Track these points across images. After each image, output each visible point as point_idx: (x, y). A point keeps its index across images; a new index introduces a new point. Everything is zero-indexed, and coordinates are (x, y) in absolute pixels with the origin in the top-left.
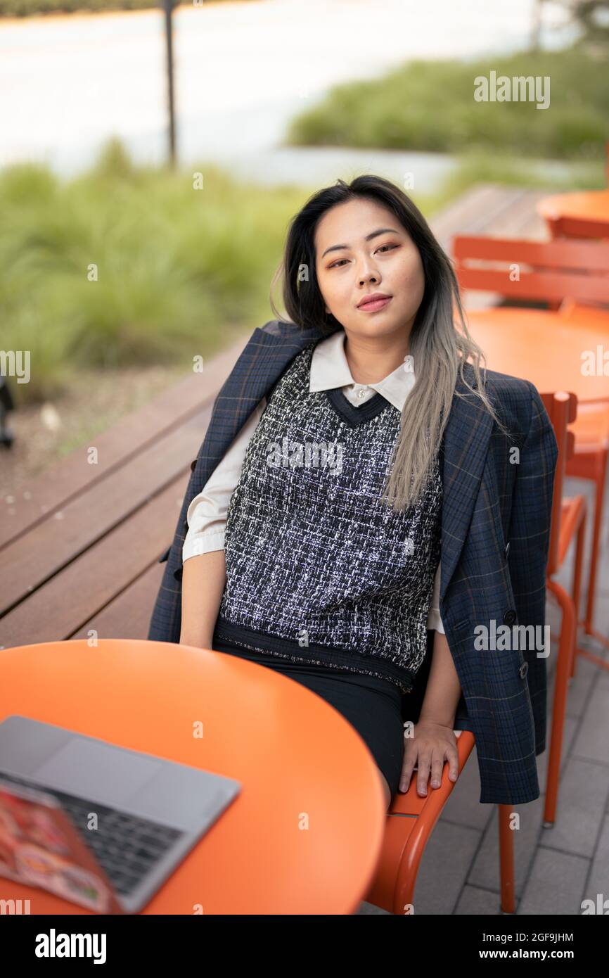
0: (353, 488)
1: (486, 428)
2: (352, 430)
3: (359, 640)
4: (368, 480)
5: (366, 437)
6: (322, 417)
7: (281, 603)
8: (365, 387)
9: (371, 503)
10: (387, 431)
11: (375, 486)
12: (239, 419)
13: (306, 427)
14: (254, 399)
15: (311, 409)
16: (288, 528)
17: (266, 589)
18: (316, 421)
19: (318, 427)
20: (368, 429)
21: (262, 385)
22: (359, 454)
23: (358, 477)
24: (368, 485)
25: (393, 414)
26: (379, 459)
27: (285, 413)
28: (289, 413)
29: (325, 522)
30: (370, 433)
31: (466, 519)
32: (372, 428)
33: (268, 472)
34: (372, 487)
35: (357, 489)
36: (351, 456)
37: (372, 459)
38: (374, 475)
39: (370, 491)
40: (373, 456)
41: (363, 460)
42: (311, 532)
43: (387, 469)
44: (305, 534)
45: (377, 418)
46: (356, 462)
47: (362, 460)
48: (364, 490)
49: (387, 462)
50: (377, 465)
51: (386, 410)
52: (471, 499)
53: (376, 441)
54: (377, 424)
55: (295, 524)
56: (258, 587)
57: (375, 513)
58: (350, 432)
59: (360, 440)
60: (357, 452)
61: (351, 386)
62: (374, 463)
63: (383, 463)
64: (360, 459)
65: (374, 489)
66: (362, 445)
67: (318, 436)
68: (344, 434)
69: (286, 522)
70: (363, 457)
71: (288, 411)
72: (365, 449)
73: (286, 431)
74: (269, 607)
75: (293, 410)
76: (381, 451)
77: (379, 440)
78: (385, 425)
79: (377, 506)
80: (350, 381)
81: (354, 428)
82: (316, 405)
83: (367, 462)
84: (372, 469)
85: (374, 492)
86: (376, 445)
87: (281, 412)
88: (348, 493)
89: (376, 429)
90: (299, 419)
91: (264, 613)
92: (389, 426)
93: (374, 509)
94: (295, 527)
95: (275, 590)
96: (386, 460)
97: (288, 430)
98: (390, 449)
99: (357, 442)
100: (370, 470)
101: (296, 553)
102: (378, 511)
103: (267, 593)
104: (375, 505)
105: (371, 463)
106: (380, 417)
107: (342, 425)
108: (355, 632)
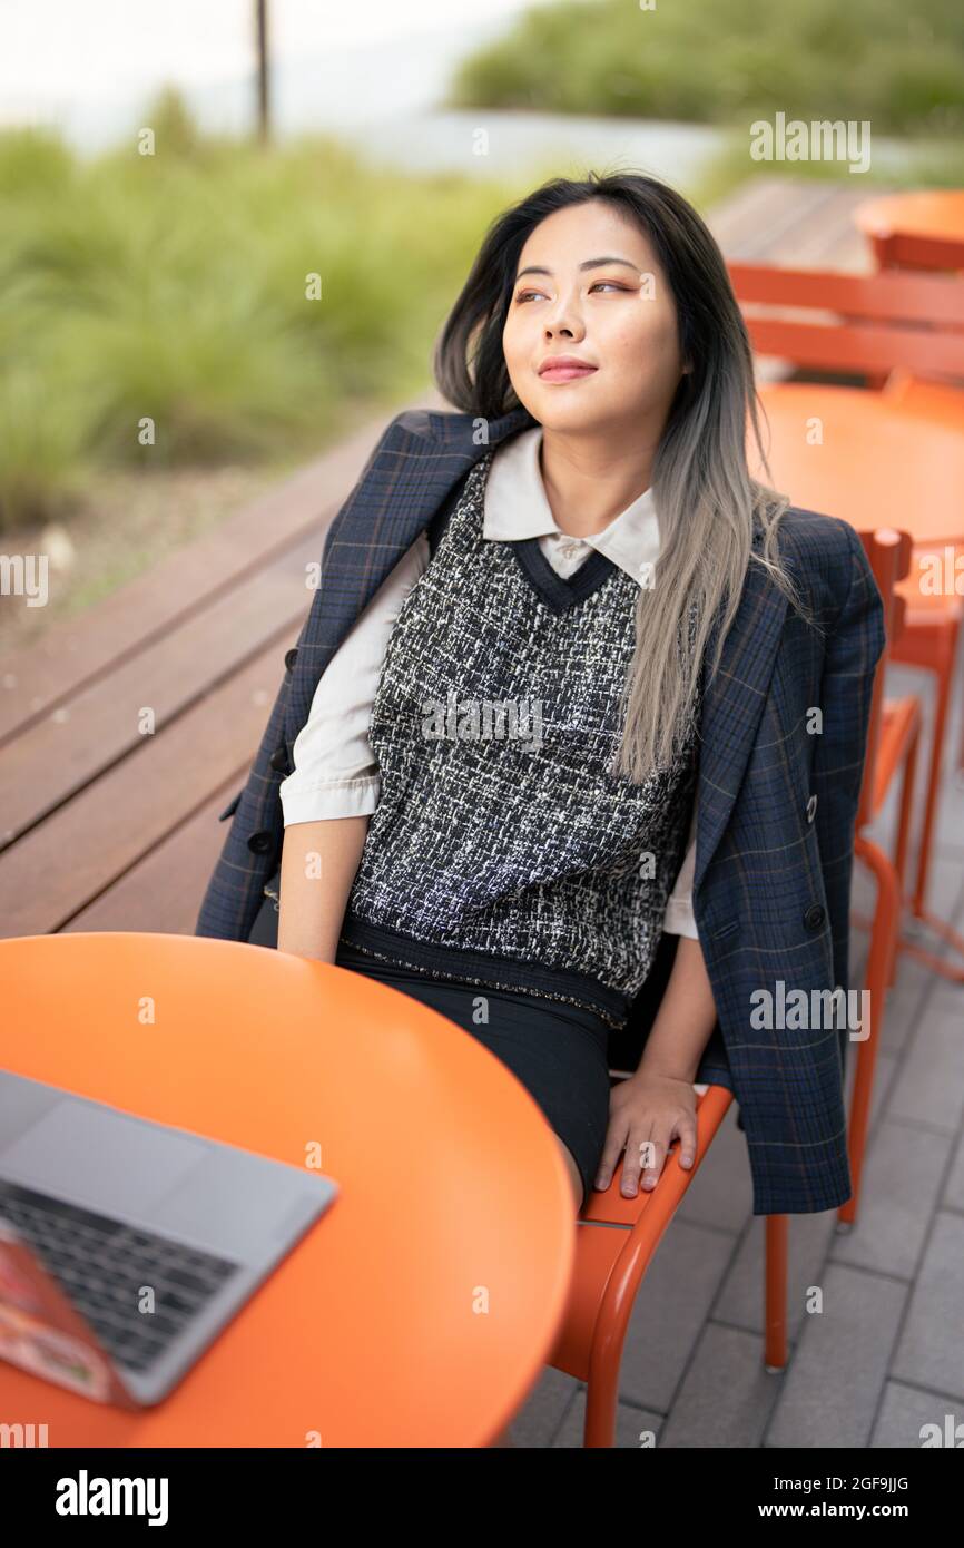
0: (557, 718)
1: (777, 610)
2: (555, 619)
3: (543, 943)
4: (581, 704)
5: (577, 629)
6: (509, 595)
7: (424, 884)
8: (578, 541)
9: (586, 742)
10: (613, 620)
11: (593, 714)
12: (370, 580)
13: (486, 611)
14: (398, 547)
15: (489, 576)
16: (444, 762)
17: (400, 859)
18: (499, 602)
19: (503, 613)
20: (580, 614)
21: (410, 522)
22: (566, 662)
23: (565, 700)
24: (582, 713)
25: (622, 587)
26: (599, 671)
27: (452, 578)
28: (459, 580)
29: (507, 759)
30: (585, 624)
31: (741, 761)
32: (588, 613)
33: (418, 678)
34: (588, 715)
35: (564, 719)
36: (554, 667)
37: (588, 670)
38: (592, 696)
39: (585, 723)
40: (589, 667)
41: (573, 673)
42: (483, 774)
43: (613, 687)
44: (472, 775)
45: (596, 596)
46: (561, 677)
47: (570, 674)
48: (575, 722)
49: (612, 675)
50: (597, 681)
51: (610, 581)
52: (750, 728)
53: (594, 637)
54: (595, 606)
55: (456, 757)
56: (389, 854)
57: (590, 757)
58: (552, 622)
59: (567, 636)
60: (562, 659)
61: (554, 536)
62: (590, 677)
63: (605, 677)
64: (568, 671)
65: (591, 719)
66: (570, 645)
67: (505, 628)
68: (543, 626)
69: (440, 751)
70: (572, 668)
71: (457, 576)
72: (576, 653)
73: (453, 612)
74: (402, 889)
75: (466, 575)
76: (602, 656)
77: (599, 637)
78: (610, 608)
79: (595, 747)
80: (553, 529)
81: (558, 615)
82: (496, 568)
83: (580, 677)
84: (588, 686)
85: (592, 725)
86: (594, 646)
87: (445, 576)
88: (549, 726)
89: (595, 615)
90: (475, 592)
91: (392, 898)
92: (616, 610)
93: (589, 751)
94: (456, 762)
95: (415, 862)
96: (610, 672)
97: (457, 609)
98: (617, 654)
99: (562, 640)
100: (584, 689)
101: (456, 805)
102: (597, 754)
103: (402, 866)
104: (592, 745)
105: (586, 678)
106: (601, 594)
107: (539, 607)
108: (538, 930)
